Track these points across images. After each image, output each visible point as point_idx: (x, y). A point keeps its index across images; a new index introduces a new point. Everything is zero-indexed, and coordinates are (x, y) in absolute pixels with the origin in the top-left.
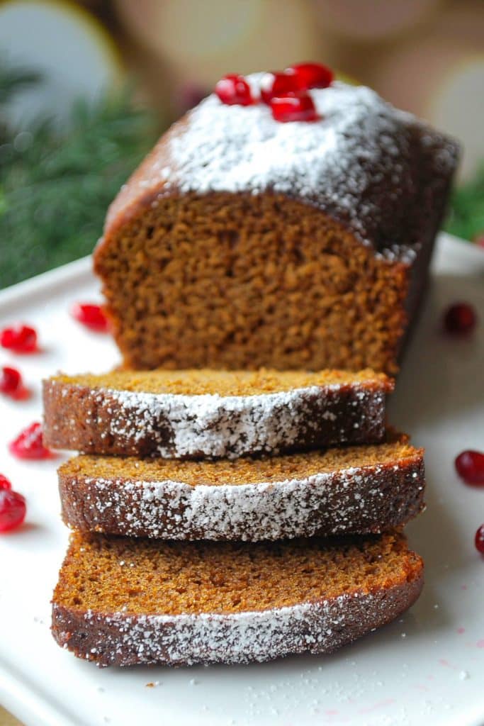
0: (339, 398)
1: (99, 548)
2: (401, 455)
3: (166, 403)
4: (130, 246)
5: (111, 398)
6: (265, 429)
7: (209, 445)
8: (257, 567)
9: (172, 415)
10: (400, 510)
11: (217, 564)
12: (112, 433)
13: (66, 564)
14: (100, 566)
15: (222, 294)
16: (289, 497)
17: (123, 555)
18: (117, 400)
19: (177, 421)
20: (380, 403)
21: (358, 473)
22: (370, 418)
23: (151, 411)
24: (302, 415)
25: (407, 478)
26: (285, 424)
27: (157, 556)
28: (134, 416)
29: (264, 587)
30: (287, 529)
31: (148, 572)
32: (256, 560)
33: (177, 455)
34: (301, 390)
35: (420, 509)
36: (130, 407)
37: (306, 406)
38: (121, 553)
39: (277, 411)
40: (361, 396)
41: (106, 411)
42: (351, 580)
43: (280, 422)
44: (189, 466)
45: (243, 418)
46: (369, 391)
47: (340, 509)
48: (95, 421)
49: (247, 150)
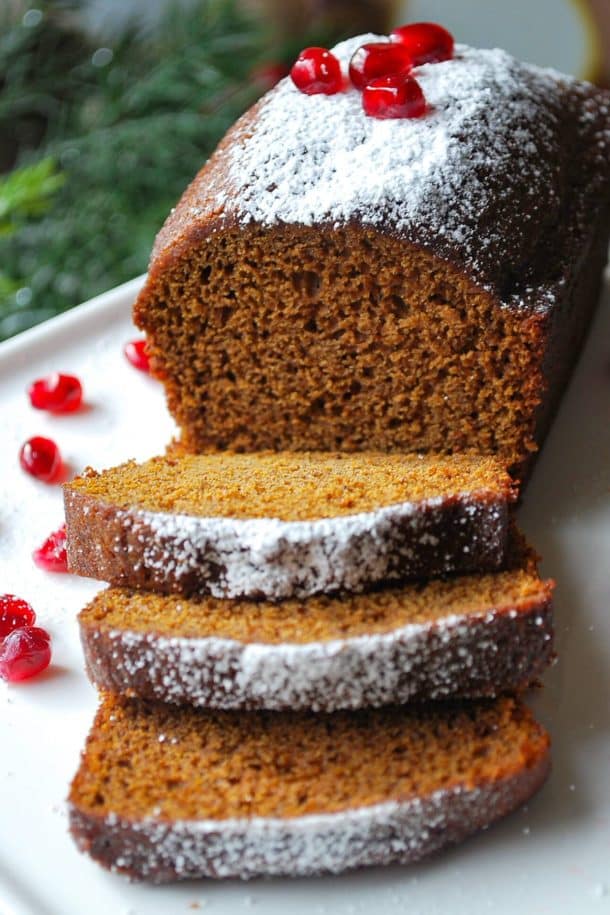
0: (441, 516)
1: (134, 715)
2: (522, 594)
3: (211, 530)
4: (181, 292)
5: (142, 523)
6: (341, 563)
7: (270, 583)
8: (335, 743)
9: (221, 545)
10: (520, 666)
11: (284, 739)
12: (146, 566)
13: (90, 740)
14: (134, 743)
15: (304, 353)
16: (371, 657)
17: (164, 726)
18: (149, 526)
19: (229, 553)
20: (497, 519)
21: (462, 624)
22: (484, 539)
23: (194, 540)
24: (391, 542)
25: (529, 625)
26: (367, 555)
27: (207, 726)
28: (172, 546)
29: (341, 776)
30: (371, 696)
31: (194, 751)
32: (334, 733)
33: (231, 595)
34: (388, 510)
35: (548, 662)
36: (165, 536)
37: (396, 530)
38: (162, 722)
39: (356, 540)
40: (472, 510)
41: (137, 538)
42: (454, 766)
43: (361, 553)
44: (245, 611)
45: (313, 550)
46: (482, 504)
47: (440, 668)
48: (125, 549)
49: (327, 163)
